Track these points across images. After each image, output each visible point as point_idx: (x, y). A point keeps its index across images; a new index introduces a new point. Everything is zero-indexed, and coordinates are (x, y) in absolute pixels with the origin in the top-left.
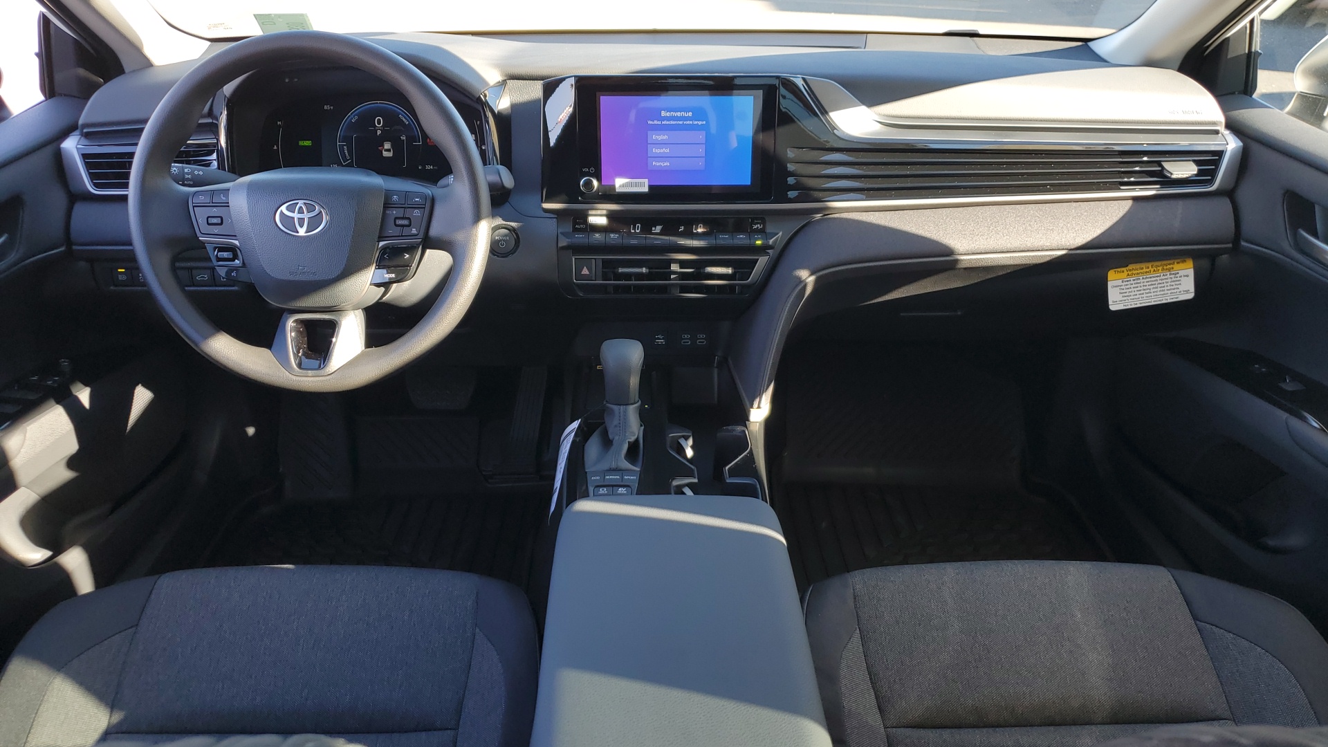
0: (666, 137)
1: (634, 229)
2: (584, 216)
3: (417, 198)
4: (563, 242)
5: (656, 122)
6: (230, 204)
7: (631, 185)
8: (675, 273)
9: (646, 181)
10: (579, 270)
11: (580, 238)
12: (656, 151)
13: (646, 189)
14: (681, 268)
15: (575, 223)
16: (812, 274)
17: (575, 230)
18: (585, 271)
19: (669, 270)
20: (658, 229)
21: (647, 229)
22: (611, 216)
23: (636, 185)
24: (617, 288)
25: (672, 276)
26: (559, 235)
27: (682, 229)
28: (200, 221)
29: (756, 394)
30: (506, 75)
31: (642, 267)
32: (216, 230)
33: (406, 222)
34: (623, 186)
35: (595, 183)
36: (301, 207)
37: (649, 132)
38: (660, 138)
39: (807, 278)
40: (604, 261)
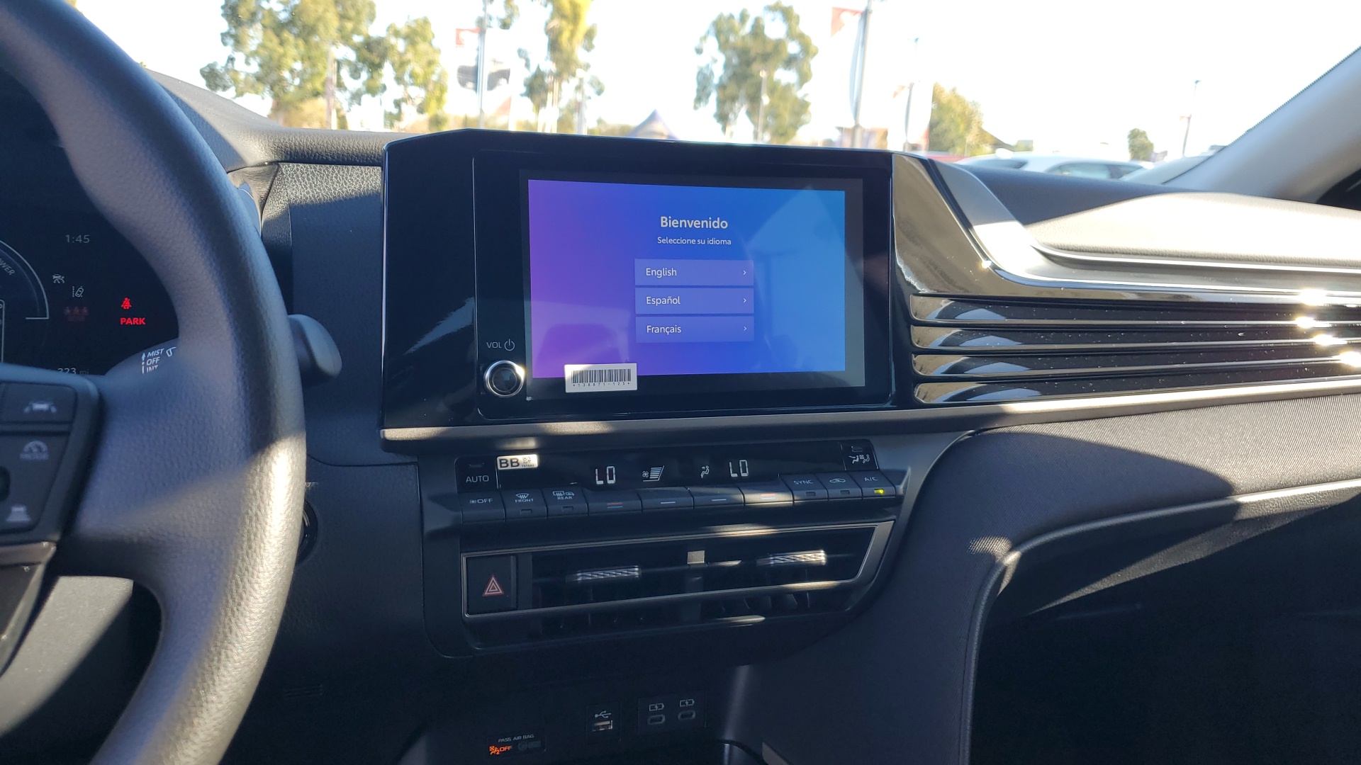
0: (672, 272)
1: (603, 477)
2: (489, 451)
4: (438, 519)
7: (599, 376)
8: (694, 572)
9: (633, 367)
10: (478, 584)
11: (481, 507)
12: (654, 301)
13: (632, 386)
15: (463, 471)
16: (1011, 550)
17: (466, 489)
18: (493, 588)
19: (687, 567)
20: (656, 474)
21: (630, 482)
22: (550, 447)
23: (611, 376)
24: (551, 624)
26: (428, 505)
27: (706, 471)
30: (278, 150)
31: (629, 565)
34: (577, 378)
35: (520, 371)
37: (638, 263)
38: (660, 274)
39: (1005, 556)
40: (537, 557)
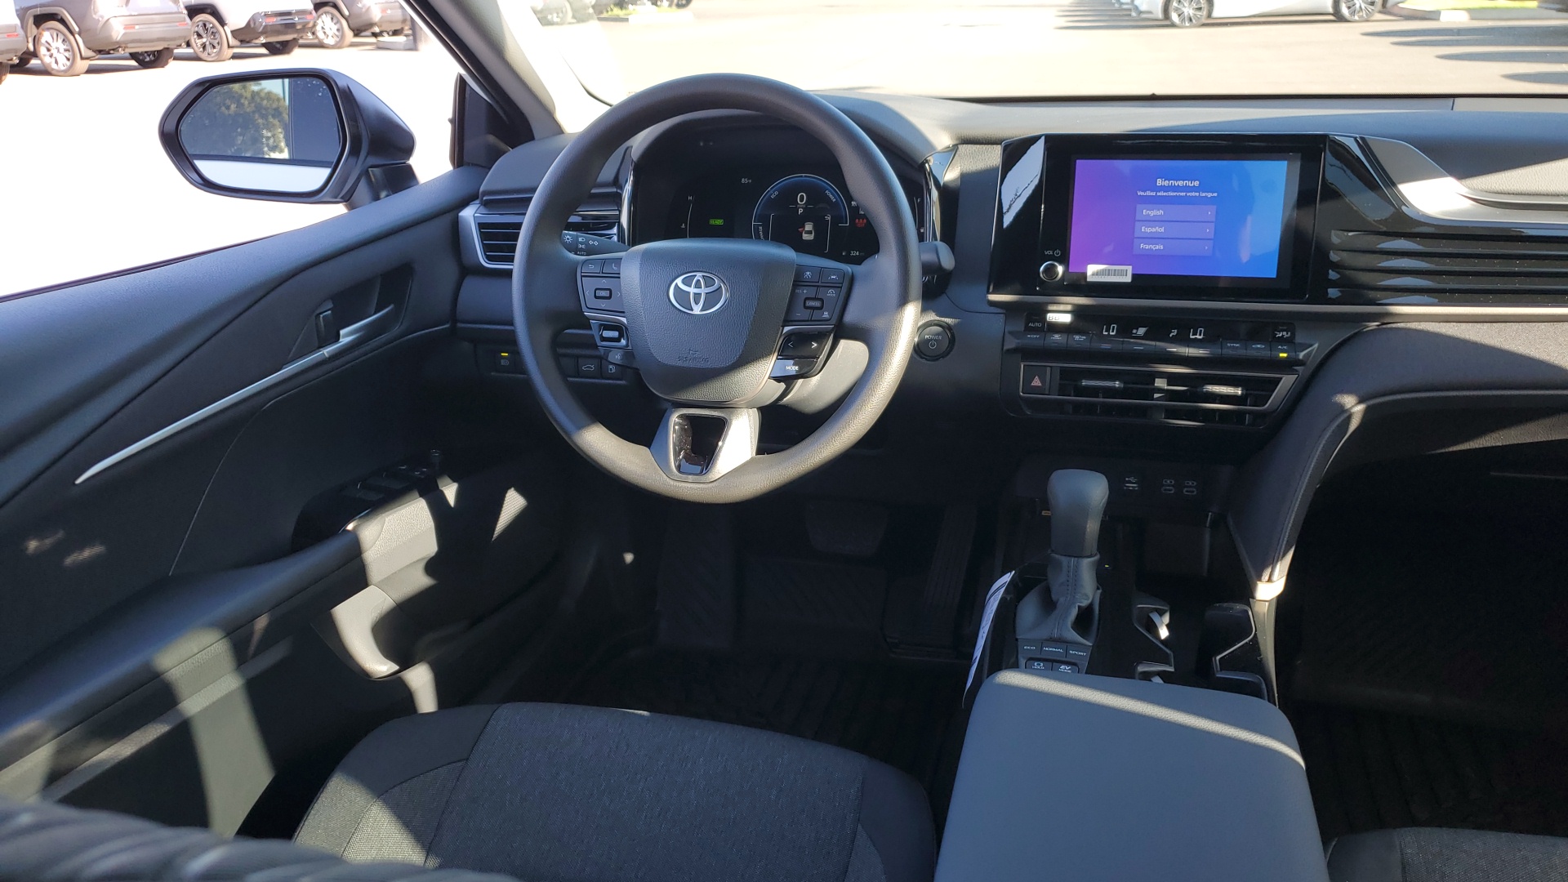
0: (1161, 212)
1: (1108, 330)
2: (1042, 311)
3: (833, 275)
4: (1011, 343)
5: (1149, 193)
6: (621, 276)
7: (1108, 273)
8: (1160, 390)
9: (1129, 269)
10: (1028, 380)
11: (1033, 339)
12: (1146, 230)
13: (1128, 279)
14: (1168, 385)
15: (1029, 320)
16: (1360, 402)
17: (1028, 330)
18: (1036, 382)
19: (1152, 387)
20: (1141, 331)
21: (1125, 331)
22: (1078, 312)
23: (1115, 273)
24: (1077, 407)
25: (1156, 396)
26: (1007, 335)
27: (1174, 332)
28: (587, 293)
29: (1265, 561)
30: (958, 139)
31: (1115, 381)
32: (603, 304)
33: (817, 304)
34: (1095, 273)
35: (1060, 269)
36: (698, 281)
37: (1139, 206)
38: (1152, 213)
39: (1353, 406)
40: (1063, 370)
